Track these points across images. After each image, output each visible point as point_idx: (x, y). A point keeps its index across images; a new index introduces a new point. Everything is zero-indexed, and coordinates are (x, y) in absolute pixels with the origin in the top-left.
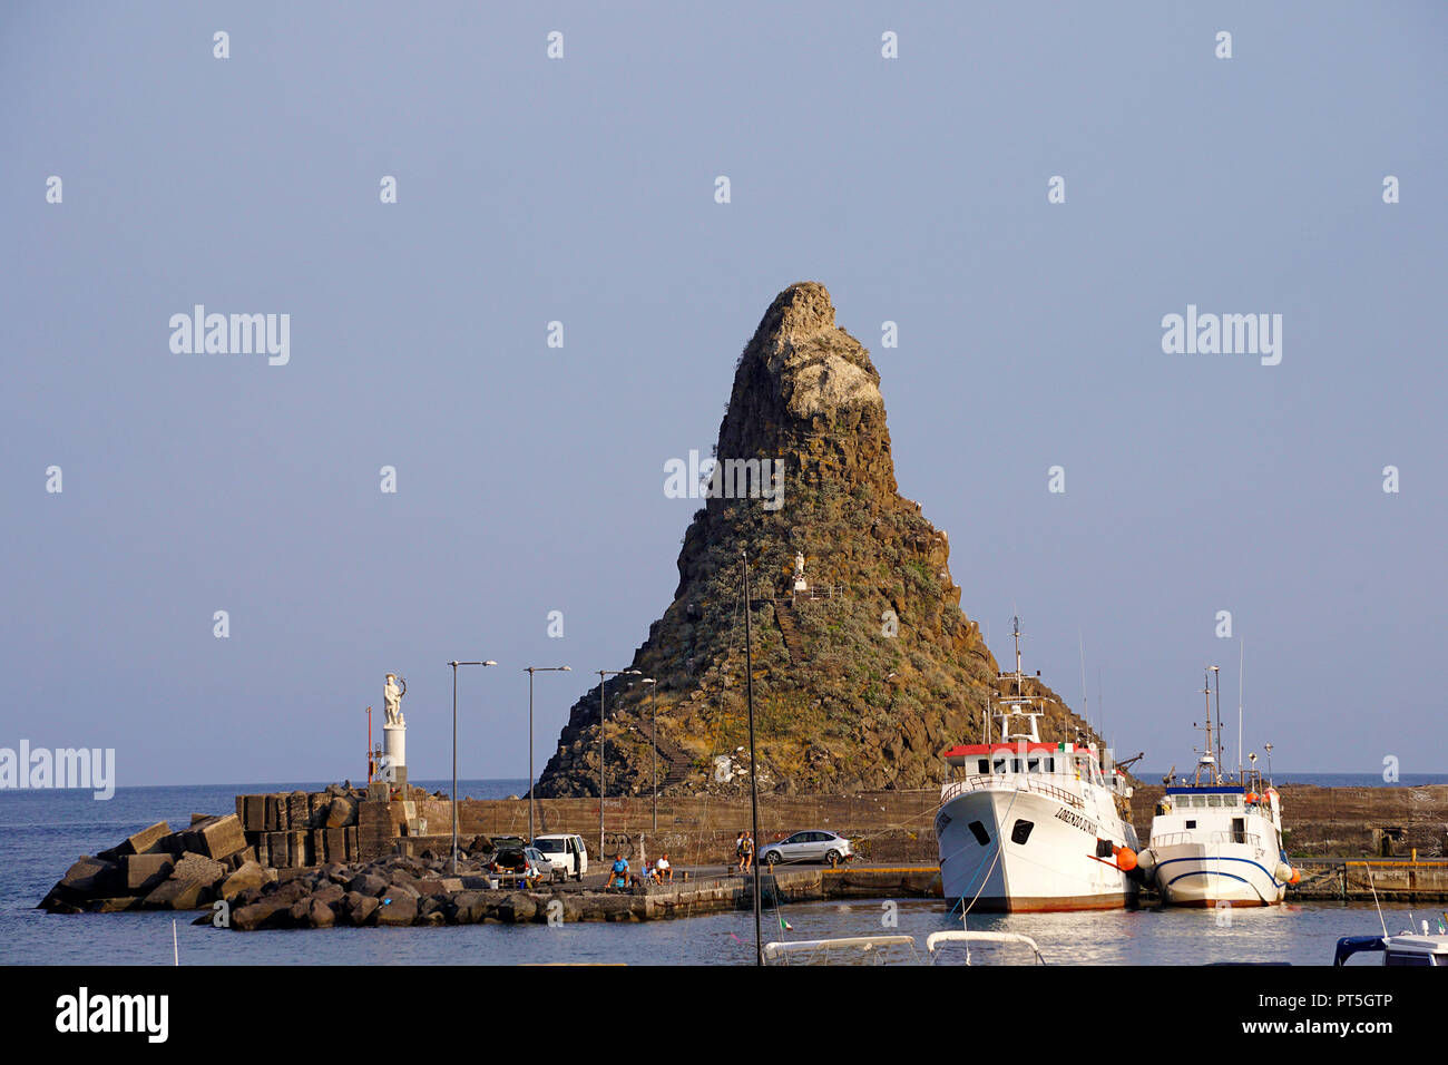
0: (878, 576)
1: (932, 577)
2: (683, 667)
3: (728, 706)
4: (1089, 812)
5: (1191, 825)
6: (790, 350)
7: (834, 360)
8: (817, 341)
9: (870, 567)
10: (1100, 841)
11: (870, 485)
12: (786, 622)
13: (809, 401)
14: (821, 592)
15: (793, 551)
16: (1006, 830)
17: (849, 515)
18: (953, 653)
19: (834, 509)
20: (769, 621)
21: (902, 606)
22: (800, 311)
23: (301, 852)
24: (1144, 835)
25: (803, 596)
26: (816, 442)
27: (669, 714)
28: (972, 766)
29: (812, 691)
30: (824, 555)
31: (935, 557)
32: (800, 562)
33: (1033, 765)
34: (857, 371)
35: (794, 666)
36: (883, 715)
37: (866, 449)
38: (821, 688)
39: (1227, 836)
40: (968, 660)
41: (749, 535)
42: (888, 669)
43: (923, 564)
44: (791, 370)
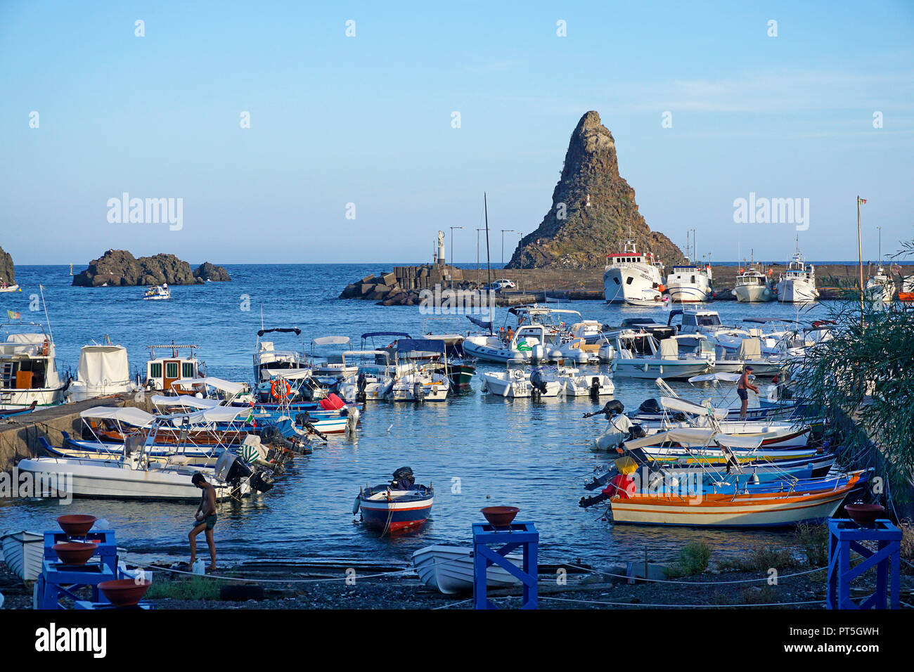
0: (612, 201)
1: (630, 202)
2: (552, 229)
3: (564, 241)
4: (650, 274)
5: (679, 277)
6: (586, 131)
7: (599, 134)
8: (595, 129)
9: (611, 199)
10: (654, 283)
11: (611, 174)
12: (583, 216)
13: (591, 148)
14: (595, 206)
15: (586, 194)
16: (624, 280)
17: (604, 183)
18: (636, 226)
19: (599, 181)
20: (579, 215)
21: (620, 211)
22: (589, 120)
23: (413, 284)
24: (665, 282)
25: (589, 207)
26: (594, 160)
27: (546, 244)
28: (615, 259)
29: (591, 237)
30: (596, 195)
31: (631, 196)
32: (588, 197)
33: (634, 260)
34: (607, 138)
35: (585, 229)
36: (613, 244)
37: (609, 162)
38: (593, 236)
39: (690, 281)
40: (640, 227)
41: (573, 188)
42: (614, 230)
43: (627, 199)
44: (586, 138)
